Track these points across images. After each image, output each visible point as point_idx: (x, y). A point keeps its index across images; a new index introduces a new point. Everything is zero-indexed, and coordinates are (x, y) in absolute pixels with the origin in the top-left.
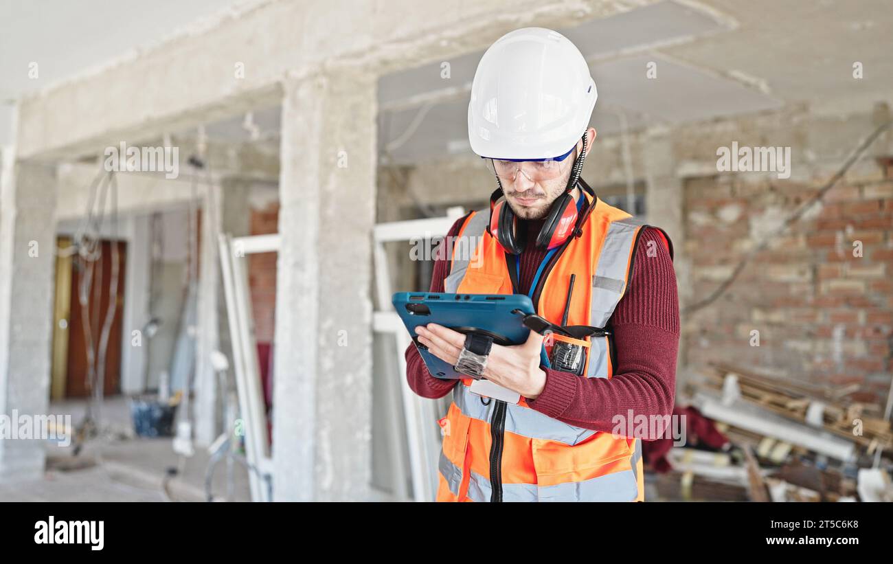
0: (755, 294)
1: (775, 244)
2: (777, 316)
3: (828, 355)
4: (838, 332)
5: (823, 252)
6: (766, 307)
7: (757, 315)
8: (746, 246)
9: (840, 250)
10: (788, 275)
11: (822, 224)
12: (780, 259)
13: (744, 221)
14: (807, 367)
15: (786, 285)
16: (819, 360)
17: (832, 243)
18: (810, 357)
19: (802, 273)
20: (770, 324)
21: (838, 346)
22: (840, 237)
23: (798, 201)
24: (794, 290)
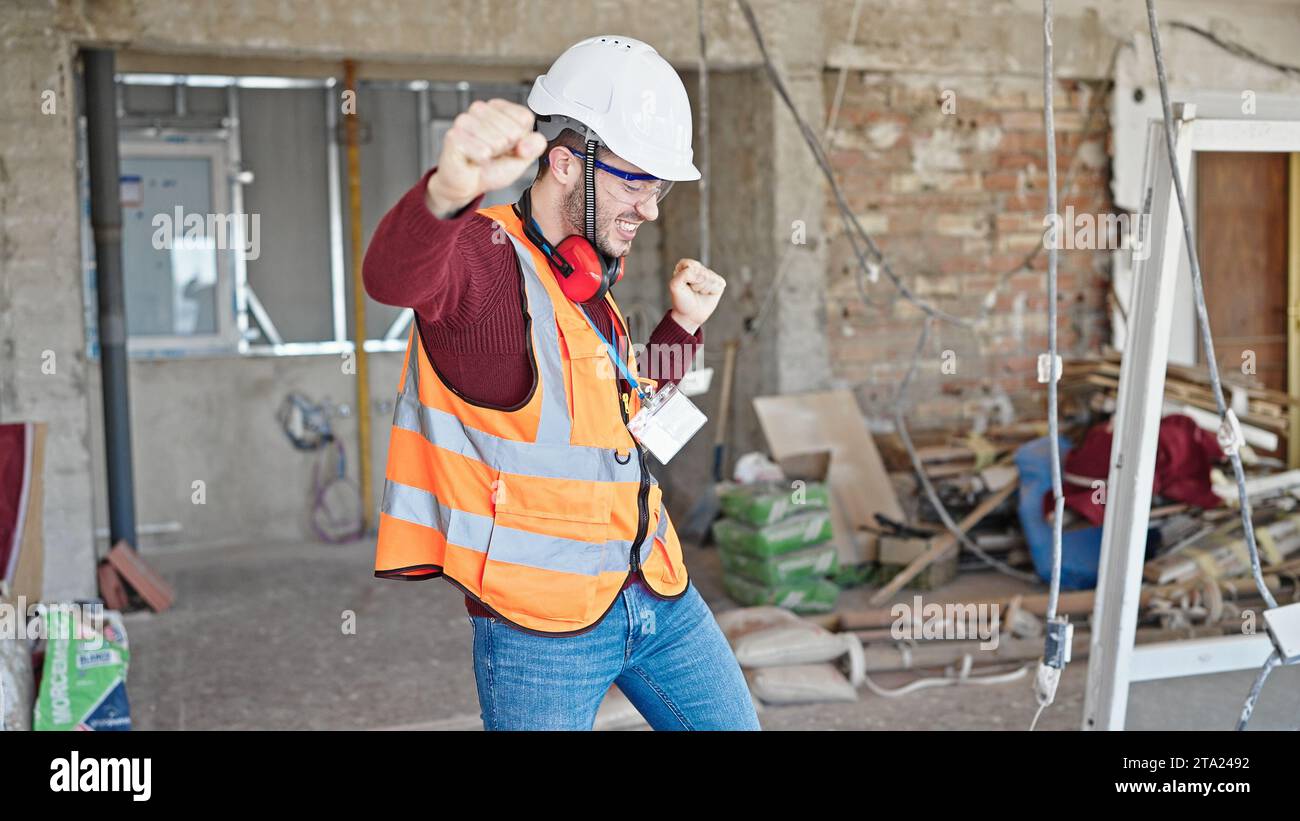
0: (919, 256)
1: (945, 184)
2: (947, 286)
3: (1007, 333)
4: (1019, 303)
5: (1002, 197)
6: (933, 273)
7: (922, 286)
8: (907, 184)
9: (1022, 194)
10: (961, 227)
11: (1001, 159)
12: (951, 205)
13: (904, 146)
14: (984, 351)
15: (959, 241)
16: (998, 340)
17: (1011, 187)
18: (987, 337)
19: (978, 226)
20: (937, 296)
21: (1018, 321)
22: (1022, 178)
23: (974, 125)
24: (968, 248)
